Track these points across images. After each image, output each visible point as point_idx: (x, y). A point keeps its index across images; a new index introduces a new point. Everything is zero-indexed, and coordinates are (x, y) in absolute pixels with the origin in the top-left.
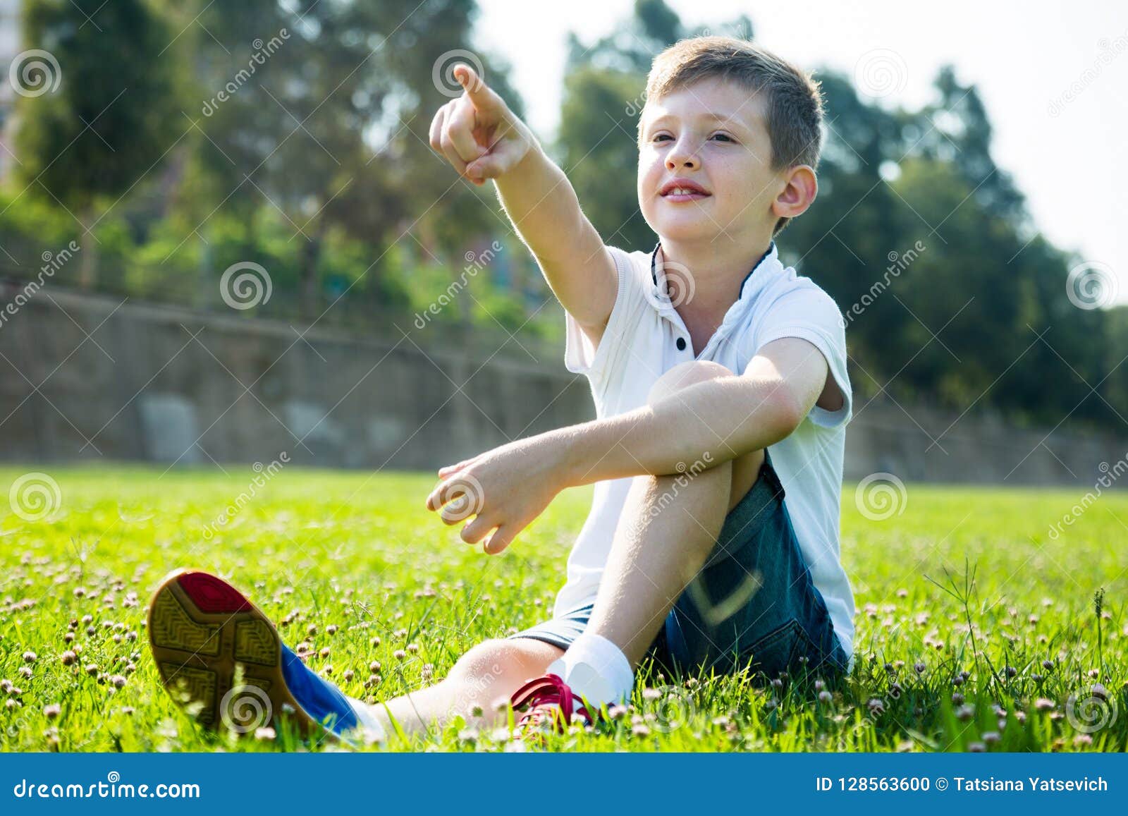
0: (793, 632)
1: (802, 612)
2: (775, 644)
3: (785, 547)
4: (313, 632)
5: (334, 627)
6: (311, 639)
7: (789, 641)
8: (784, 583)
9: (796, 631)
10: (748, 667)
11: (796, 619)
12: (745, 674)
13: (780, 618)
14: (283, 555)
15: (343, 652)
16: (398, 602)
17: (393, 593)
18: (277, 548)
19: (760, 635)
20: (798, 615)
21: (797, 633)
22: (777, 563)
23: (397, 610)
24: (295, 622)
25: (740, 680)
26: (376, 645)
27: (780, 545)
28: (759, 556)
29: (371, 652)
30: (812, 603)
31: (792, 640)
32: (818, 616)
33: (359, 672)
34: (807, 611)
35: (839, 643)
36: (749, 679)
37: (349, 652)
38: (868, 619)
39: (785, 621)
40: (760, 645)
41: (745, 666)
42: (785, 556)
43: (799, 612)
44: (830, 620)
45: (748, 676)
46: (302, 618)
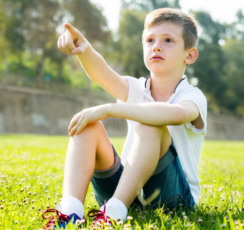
0: (178, 197)
1: (181, 191)
2: (172, 200)
3: (177, 171)
4: (30, 194)
5: (36, 193)
6: (29, 196)
7: (176, 200)
8: (176, 182)
9: (179, 197)
10: (163, 207)
11: (179, 193)
12: (162, 209)
13: (174, 193)
14: (24, 167)
15: (39, 200)
16: (58, 184)
17: (57, 180)
18: (23, 164)
19: (167, 198)
20: (180, 192)
21: (180, 197)
22: (174, 176)
23: (58, 186)
24: (24, 191)
25: (160, 211)
26: (49, 199)
27: (175, 171)
28: (168, 174)
29: (47, 201)
30: (185, 188)
31: (177, 200)
32: (186, 192)
33: (43, 207)
34: (183, 191)
35: (193, 200)
36: (163, 211)
37: (41, 201)
38: (204, 190)
39: (176, 194)
40: (167, 200)
41: (162, 207)
42: (177, 174)
43: (180, 191)
44: (191, 193)
45: (163, 210)
46: (27, 189)
